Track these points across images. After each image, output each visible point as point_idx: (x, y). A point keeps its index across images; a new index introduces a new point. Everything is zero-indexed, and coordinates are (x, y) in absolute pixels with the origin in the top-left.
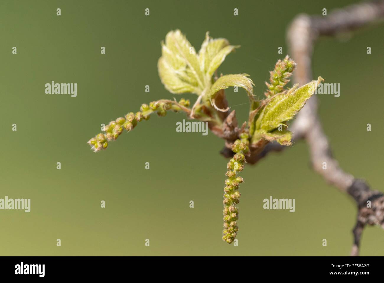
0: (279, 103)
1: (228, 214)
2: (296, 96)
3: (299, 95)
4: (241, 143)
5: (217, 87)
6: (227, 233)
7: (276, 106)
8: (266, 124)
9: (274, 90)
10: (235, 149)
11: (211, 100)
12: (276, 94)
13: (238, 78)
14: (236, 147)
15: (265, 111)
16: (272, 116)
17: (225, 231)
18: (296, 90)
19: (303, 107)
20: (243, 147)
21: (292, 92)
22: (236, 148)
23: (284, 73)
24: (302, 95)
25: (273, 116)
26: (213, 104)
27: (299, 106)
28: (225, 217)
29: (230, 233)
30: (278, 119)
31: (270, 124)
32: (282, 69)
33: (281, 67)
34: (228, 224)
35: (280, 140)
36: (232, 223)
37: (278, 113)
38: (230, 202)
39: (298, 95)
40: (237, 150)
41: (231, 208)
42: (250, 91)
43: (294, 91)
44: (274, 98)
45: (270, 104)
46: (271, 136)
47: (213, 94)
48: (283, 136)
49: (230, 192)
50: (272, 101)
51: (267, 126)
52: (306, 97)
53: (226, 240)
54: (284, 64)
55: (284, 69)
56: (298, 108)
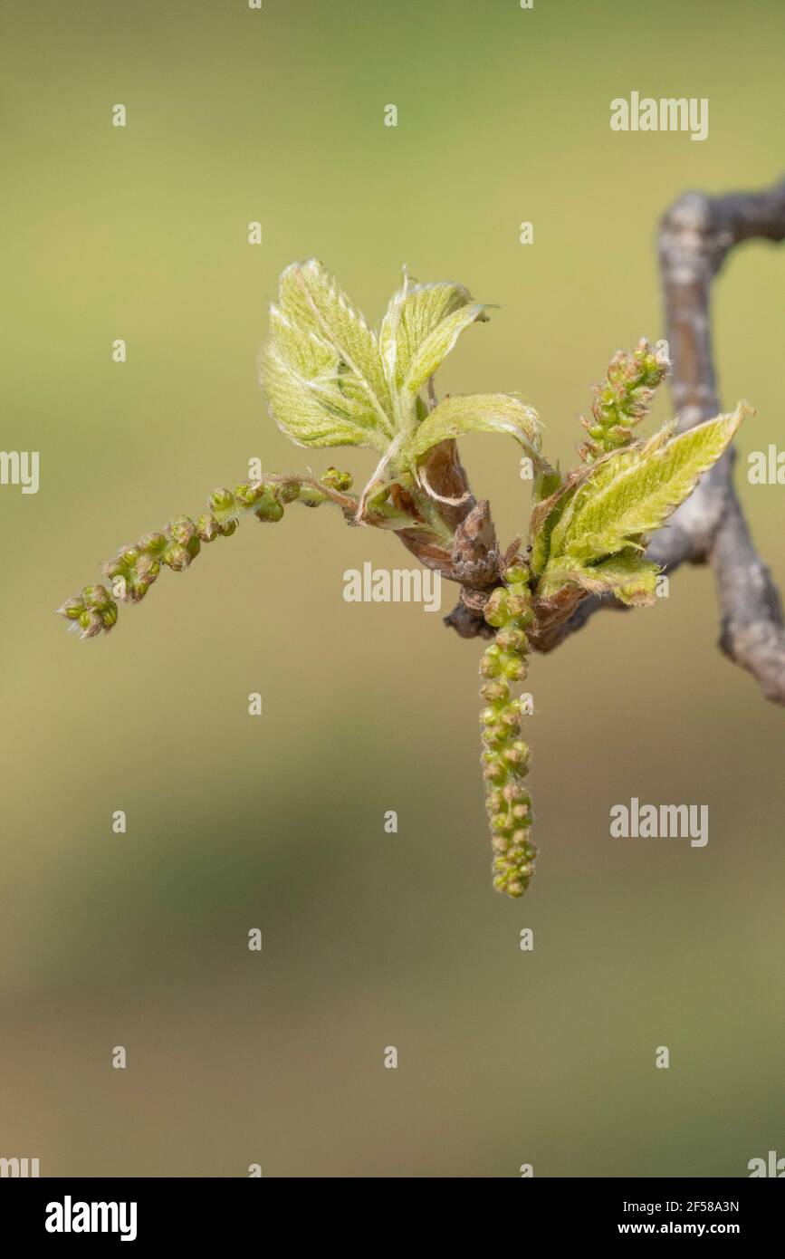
0: (619, 479)
1: (503, 808)
2: (670, 459)
3: (679, 457)
4: (512, 598)
5: (432, 431)
6: (508, 867)
7: (610, 487)
8: (580, 543)
9: (605, 439)
10: (495, 618)
11: (414, 471)
12: (611, 450)
13: (495, 406)
14: (496, 610)
15: (578, 500)
16: (598, 517)
17: (499, 862)
18: (670, 443)
19: (692, 492)
20: (517, 609)
21: (659, 447)
22: (497, 613)
23: (634, 388)
24: (689, 456)
25: (602, 517)
26: (423, 482)
27: (678, 489)
28: (494, 819)
29: (515, 867)
30: (616, 526)
31: (592, 543)
32: (628, 377)
33: (624, 372)
34: (506, 840)
35: (622, 591)
36: (519, 836)
37: (617, 508)
38: (503, 772)
39: (676, 455)
40: (501, 620)
41: (509, 791)
42: (532, 443)
43: (665, 442)
44: (604, 462)
45: (593, 482)
46: (595, 578)
47: (421, 453)
48: (632, 580)
49: (500, 743)
50: (597, 474)
51: (584, 548)
52: (700, 464)
53: (505, 888)
54: (633, 362)
55: (634, 378)
56: (676, 497)
